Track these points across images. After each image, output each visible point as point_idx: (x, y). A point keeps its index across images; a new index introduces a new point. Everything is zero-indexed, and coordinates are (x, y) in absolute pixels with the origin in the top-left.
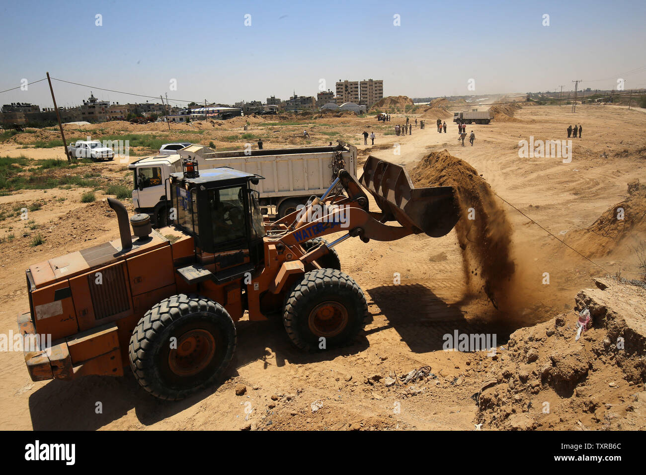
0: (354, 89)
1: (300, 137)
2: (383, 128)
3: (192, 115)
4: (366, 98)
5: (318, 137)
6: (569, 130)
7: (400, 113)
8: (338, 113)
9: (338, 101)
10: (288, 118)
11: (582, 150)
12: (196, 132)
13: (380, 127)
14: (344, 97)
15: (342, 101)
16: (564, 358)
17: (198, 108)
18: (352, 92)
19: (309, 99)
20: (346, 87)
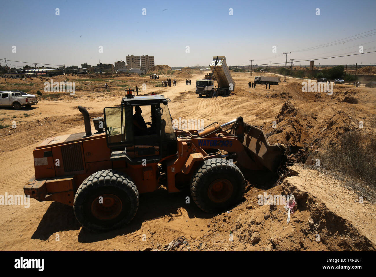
0: (137, 61)
1: (103, 87)
2: (155, 83)
3: (27, 73)
4: (145, 66)
5: (115, 87)
6: (250, 84)
7: (164, 75)
8: (128, 74)
9: (128, 67)
10: (96, 77)
11: (257, 94)
12: (28, 84)
13: (153, 83)
14: (131, 65)
15: (130, 67)
16: (282, 241)
17: (31, 69)
18: (136, 62)
19: (110, 66)
20: (133, 59)
